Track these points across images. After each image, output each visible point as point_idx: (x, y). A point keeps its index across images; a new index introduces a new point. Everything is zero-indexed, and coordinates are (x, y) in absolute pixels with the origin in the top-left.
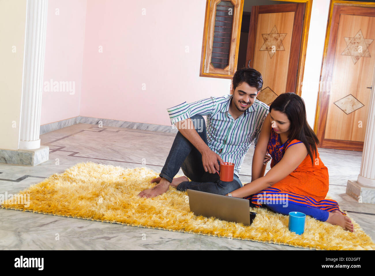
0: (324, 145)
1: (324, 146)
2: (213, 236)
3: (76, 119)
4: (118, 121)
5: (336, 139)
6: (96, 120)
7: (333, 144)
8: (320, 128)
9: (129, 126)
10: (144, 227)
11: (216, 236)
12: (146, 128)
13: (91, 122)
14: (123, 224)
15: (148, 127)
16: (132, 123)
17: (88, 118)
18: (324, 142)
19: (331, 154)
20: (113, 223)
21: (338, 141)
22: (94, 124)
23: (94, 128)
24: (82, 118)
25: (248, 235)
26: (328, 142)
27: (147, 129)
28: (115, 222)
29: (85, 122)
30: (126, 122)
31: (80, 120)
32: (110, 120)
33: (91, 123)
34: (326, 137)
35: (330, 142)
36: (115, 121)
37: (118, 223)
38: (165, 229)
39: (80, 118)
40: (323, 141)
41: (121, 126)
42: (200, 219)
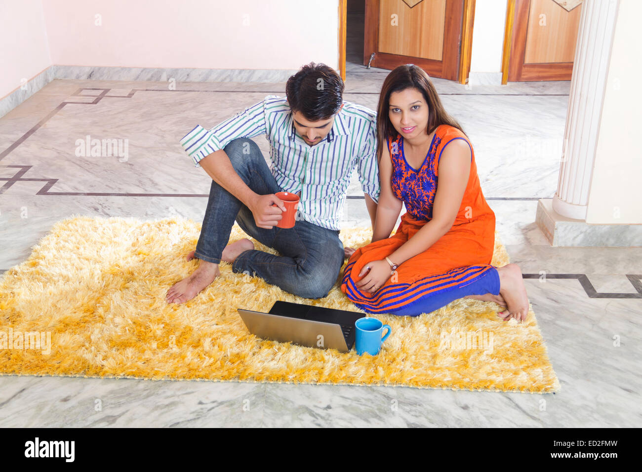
0: (524, 75)
1: (525, 77)
2: (287, 384)
3: (46, 75)
4: (130, 69)
5: (547, 61)
6: (87, 70)
7: (540, 72)
8: (515, 46)
9: (152, 76)
10: (172, 380)
11: (292, 382)
12: (185, 78)
13: (78, 75)
15: (188, 75)
16: (156, 70)
17: (69, 67)
18: (524, 69)
21: (551, 66)
22: (84, 77)
23: (84, 92)
24: (58, 68)
25: (344, 374)
26: (532, 69)
27: (188, 78)
28: (124, 377)
29: (65, 77)
30: (145, 69)
31: (55, 73)
32: (114, 68)
33: (78, 77)
34: (528, 60)
35: (536, 69)
36: (123, 69)
37: (128, 377)
38: (207, 380)
39: (54, 69)
40: (523, 68)
41: (138, 77)
42: (266, 348)
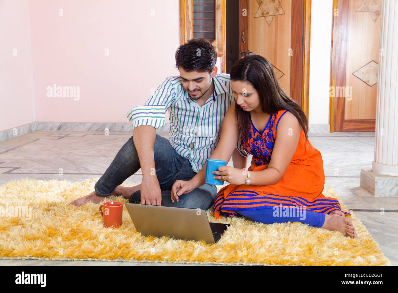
0: (344, 127)
1: (345, 128)
2: (162, 263)
3: (31, 126)
4: (85, 124)
5: (360, 118)
6: (58, 125)
7: (355, 125)
8: (337, 108)
9: (99, 128)
10: (69, 259)
11: (166, 262)
12: (121, 129)
13: (51, 128)
14: (39, 259)
15: (122, 127)
16: (102, 124)
17: (46, 123)
18: (344, 124)
19: (352, 138)
20: (26, 259)
21: (362, 121)
22: (55, 129)
23: (54, 135)
24: (39, 123)
25: (209, 256)
26: (350, 124)
27: (122, 129)
28: (29, 258)
29: (43, 129)
30: (95, 123)
31: (37, 127)
32: (74, 123)
33: (51, 129)
34: (346, 118)
35: (353, 124)
36: (81, 123)
37: (33, 258)
38: (96, 260)
39: (36, 124)
40: (344, 122)
41: (90, 129)
42: (149, 241)
